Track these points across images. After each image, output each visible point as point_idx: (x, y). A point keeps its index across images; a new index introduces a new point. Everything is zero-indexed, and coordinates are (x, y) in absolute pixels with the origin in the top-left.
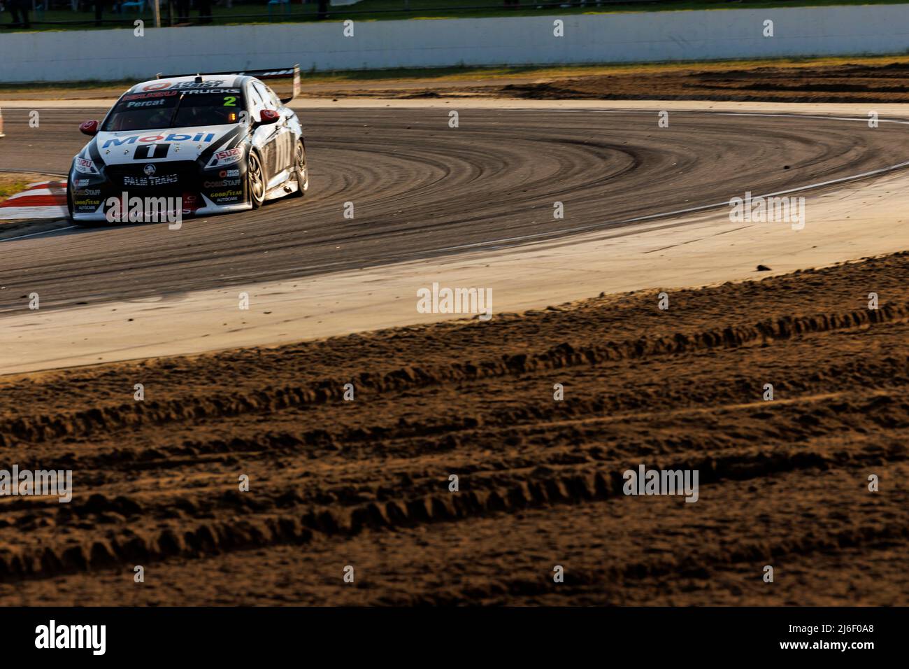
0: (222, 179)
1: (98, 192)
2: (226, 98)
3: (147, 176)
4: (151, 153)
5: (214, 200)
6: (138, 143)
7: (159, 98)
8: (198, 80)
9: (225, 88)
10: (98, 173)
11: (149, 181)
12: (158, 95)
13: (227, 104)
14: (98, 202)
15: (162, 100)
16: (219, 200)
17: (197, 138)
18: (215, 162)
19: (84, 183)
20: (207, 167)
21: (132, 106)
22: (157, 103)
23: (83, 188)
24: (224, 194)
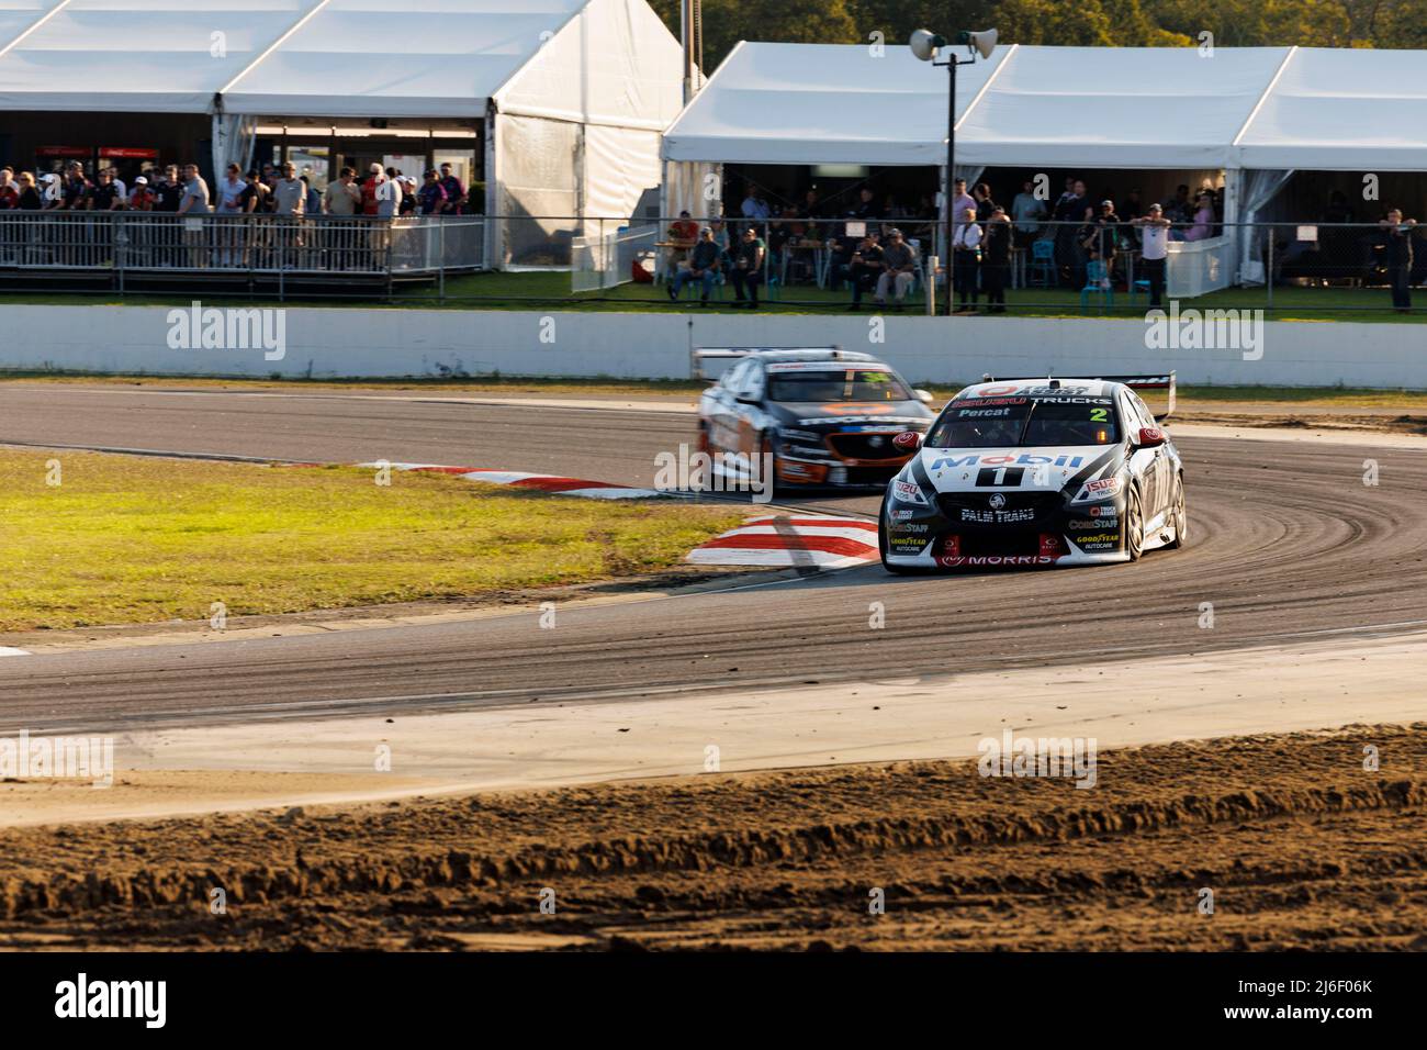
0: (1094, 518)
1: (925, 528)
2: (1094, 411)
3: (993, 510)
4: (999, 479)
5: (1082, 546)
6: (980, 465)
7: (1002, 407)
8: (1055, 385)
9: (1092, 398)
10: (926, 503)
11: (995, 516)
12: (1000, 402)
13: (1094, 418)
14: (924, 542)
15: (1007, 410)
16: (1088, 546)
17: (1060, 462)
18: (1085, 495)
19: (906, 515)
20: (1075, 501)
21: (966, 416)
22: (1000, 412)
23: (904, 522)
24: (1095, 539)
